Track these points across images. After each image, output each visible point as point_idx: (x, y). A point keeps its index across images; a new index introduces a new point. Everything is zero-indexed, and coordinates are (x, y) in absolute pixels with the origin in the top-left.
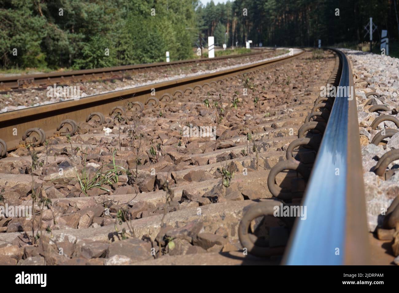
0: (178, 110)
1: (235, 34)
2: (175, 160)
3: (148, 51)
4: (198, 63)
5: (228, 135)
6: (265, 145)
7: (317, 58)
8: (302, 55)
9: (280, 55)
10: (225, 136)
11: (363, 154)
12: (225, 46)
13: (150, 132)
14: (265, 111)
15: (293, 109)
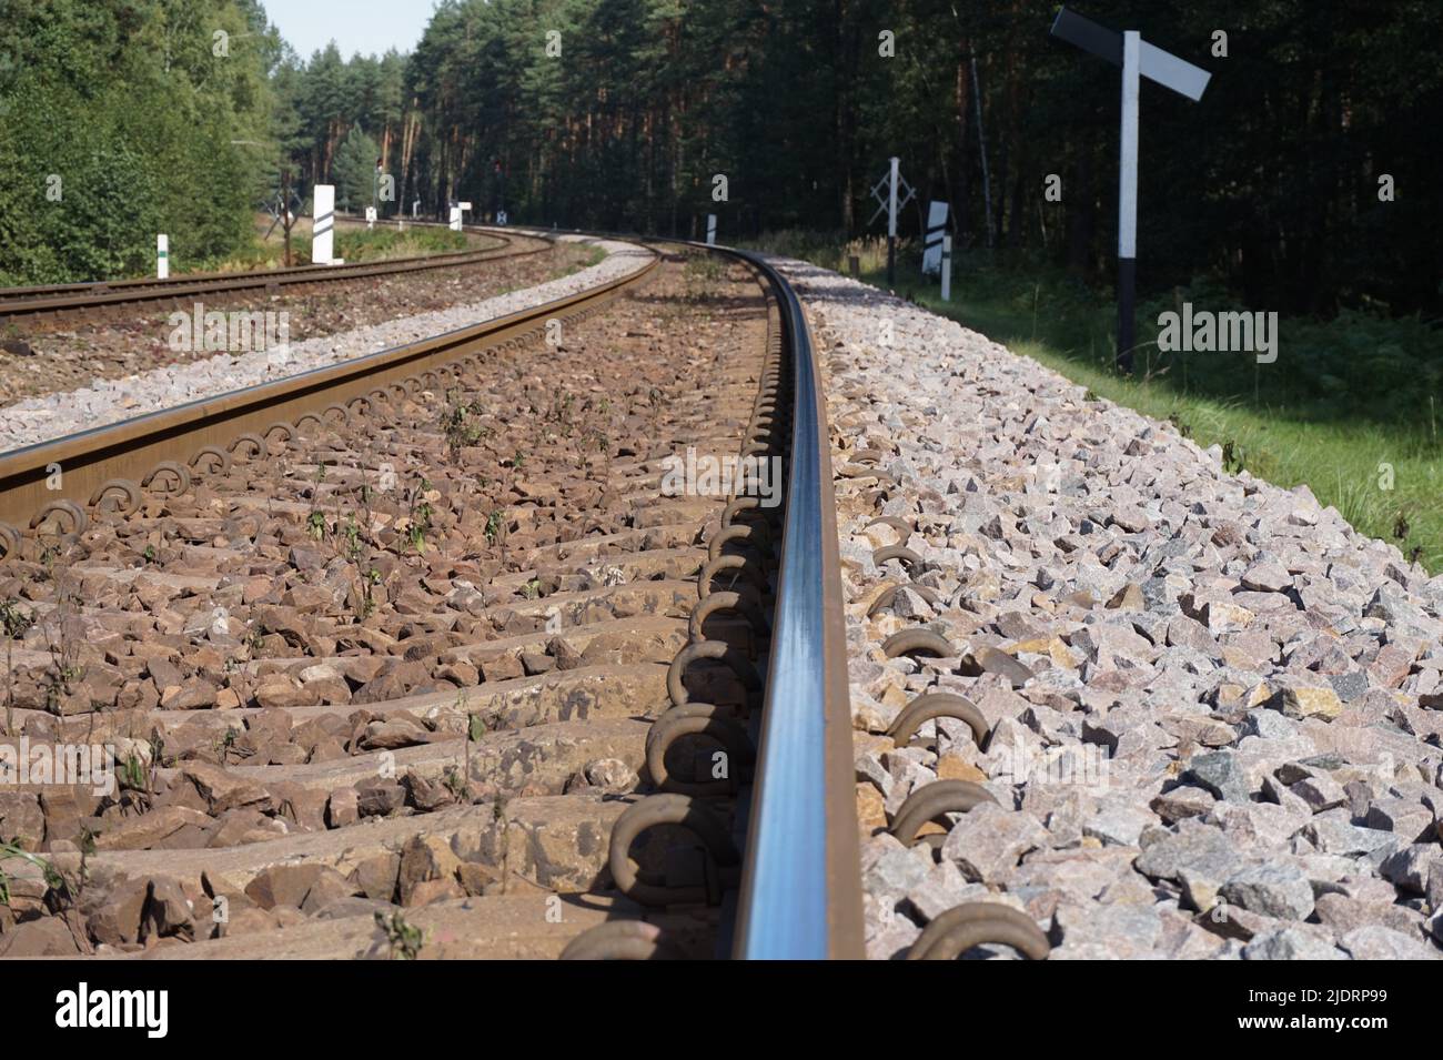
0: (213, 537)
1: (411, 174)
2: (211, 800)
3: (90, 219)
4: (273, 293)
5: (394, 681)
6: (528, 752)
7: (704, 299)
8: (648, 277)
9: (570, 271)
10: (386, 683)
11: (866, 887)
12: (371, 214)
13: (113, 642)
14: (523, 566)
15: (621, 568)
